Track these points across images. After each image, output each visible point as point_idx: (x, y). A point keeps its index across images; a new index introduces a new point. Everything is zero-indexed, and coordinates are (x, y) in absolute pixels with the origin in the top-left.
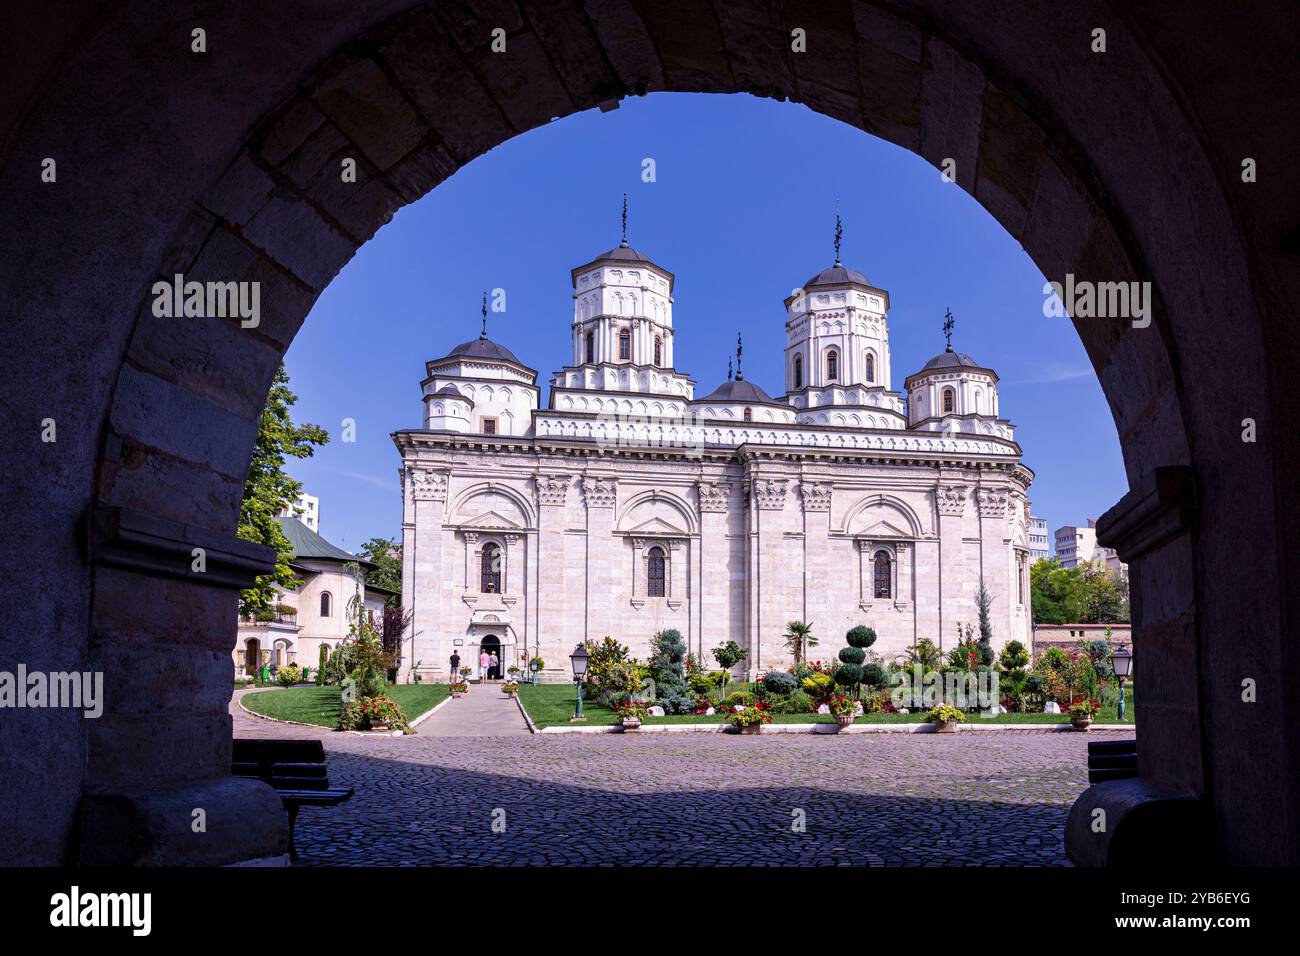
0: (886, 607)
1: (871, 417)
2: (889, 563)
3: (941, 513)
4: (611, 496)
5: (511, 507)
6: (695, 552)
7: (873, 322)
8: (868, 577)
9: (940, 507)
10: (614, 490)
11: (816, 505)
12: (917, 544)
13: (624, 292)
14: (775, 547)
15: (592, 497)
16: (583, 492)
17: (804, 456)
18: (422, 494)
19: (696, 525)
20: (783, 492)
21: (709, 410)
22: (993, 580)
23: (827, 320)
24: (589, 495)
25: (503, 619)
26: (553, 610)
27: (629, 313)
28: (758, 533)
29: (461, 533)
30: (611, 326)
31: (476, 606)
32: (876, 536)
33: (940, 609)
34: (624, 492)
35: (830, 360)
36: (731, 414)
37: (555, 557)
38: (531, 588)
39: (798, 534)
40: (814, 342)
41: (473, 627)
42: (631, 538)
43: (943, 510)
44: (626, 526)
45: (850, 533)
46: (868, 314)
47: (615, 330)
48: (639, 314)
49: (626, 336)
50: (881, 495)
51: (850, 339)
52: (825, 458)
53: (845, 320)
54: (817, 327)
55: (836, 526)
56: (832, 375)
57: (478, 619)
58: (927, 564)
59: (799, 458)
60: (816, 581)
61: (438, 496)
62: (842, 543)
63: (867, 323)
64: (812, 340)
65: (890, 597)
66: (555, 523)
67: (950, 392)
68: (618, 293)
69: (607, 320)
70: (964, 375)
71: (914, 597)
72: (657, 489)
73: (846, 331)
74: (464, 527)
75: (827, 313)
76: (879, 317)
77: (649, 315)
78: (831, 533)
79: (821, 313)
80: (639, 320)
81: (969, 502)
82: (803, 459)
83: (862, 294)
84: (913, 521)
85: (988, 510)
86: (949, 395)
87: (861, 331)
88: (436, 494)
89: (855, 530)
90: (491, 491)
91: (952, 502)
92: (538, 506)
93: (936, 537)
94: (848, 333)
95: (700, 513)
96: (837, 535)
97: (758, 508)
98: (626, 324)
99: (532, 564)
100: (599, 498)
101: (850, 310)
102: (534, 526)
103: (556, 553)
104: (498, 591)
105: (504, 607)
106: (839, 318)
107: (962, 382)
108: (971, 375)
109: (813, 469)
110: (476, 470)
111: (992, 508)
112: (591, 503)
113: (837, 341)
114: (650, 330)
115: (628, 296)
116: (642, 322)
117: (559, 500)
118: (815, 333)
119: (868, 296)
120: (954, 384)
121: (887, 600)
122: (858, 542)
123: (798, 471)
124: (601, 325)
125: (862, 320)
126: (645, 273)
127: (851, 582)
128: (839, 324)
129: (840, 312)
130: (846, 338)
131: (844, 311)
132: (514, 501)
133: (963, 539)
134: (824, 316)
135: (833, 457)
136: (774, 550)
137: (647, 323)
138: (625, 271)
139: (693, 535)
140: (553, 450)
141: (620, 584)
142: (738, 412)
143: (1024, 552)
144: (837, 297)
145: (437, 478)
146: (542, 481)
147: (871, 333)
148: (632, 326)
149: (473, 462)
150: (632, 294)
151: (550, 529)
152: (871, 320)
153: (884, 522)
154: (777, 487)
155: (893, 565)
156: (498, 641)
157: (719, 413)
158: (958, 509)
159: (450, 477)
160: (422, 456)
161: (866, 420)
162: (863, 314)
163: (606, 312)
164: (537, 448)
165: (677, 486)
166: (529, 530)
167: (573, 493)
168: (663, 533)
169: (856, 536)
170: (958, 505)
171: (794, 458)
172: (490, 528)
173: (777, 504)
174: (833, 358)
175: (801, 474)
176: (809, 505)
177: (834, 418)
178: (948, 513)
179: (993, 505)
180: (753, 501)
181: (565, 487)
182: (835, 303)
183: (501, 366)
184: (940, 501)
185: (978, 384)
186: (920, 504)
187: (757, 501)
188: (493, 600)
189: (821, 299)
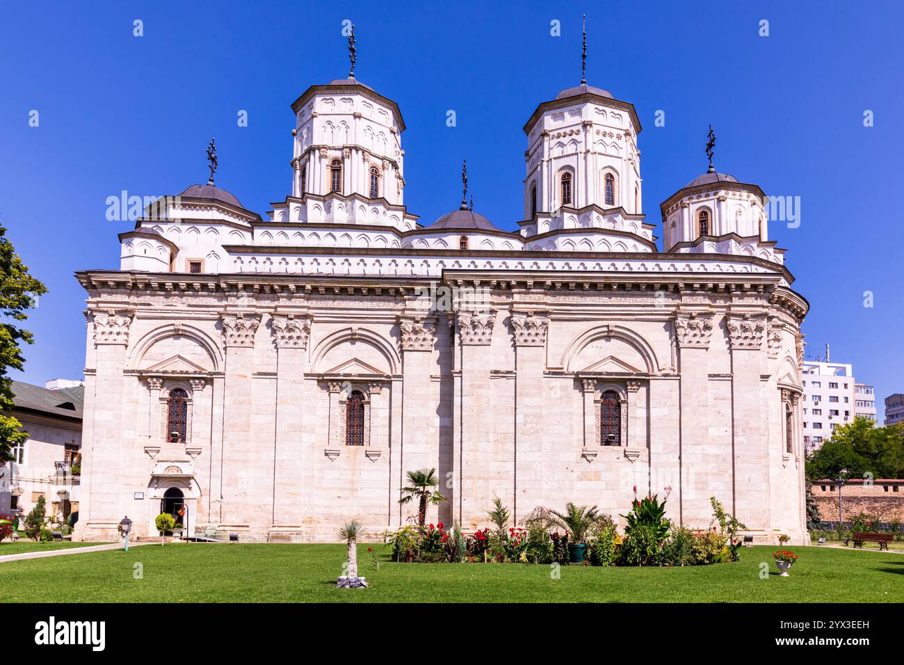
0: (614, 457)
1: (606, 242)
2: (619, 406)
3: (681, 345)
4: (304, 334)
5: (200, 350)
6: (397, 396)
7: (615, 139)
8: (593, 421)
9: (680, 338)
10: (306, 329)
11: (530, 339)
12: (651, 382)
13: (336, 120)
14: (480, 387)
15: (283, 337)
16: (274, 332)
17: (514, 283)
18: (104, 337)
19: (399, 365)
20: (490, 325)
21: (422, 241)
22: (748, 423)
23: (562, 139)
24: (279, 334)
25: (186, 470)
26: (237, 461)
27: (339, 144)
28: (461, 372)
29: (144, 378)
30: (321, 157)
31: (159, 456)
32: (601, 374)
33: (680, 458)
34: (319, 331)
35: (564, 183)
36: (445, 243)
37: (242, 403)
38: (217, 437)
39: (508, 372)
40: (548, 166)
41: (156, 480)
42: (326, 382)
43: (684, 342)
44: (322, 368)
45: (571, 370)
46: (608, 130)
47: (326, 162)
48: (351, 143)
49: (336, 168)
50: (608, 326)
51: (585, 158)
52: (539, 284)
53: (581, 137)
54: (550, 149)
55: (553, 363)
56: (566, 198)
57: (160, 470)
58: (665, 405)
59: (509, 286)
60: (528, 426)
61: (121, 339)
62: (557, 382)
63: (608, 140)
64: (545, 164)
65: (620, 445)
66: (242, 367)
67: (706, 213)
68: (329, 123)
69: (317, 151)
70: (722, 193)
71: (648, 445)
72: (355, 327)
73: (582, 148)
74: (147, 372)
75: (562, 132)
77: (360, 144)
78: (547, 371)
79: (555, 133)
80: (351, 149)
81: (718, 332)
82: (514, 287)
83: (601, 108)
84: (648, 355)
85: (740, 341)
86: (704, 216)
87: (600, 148)
88: (117, 337)
89: (577, 366)
90: (177, 334)
91: (694, 332)
92: (225, 348)
93: (676, 373)
94: (584, 151)
95: (402, 352)
96: (556, 373)
97: (461, 345)
98: (338, 154)
99: (218, 411)
100: (290, 338)
101: (586, 125)
102: (221, 370)
103: (243, 398)
104: (184, 440)
105: (188, 458)
106: (574, 136)
107: (719, 200)
108: (730, 192)
109: (527, 298)
110: (162, 311)
111: (746, 338)
112: (281, 343)
113: (571, 161)
114: (364, 160)
115: (340, 125)
116: (354, 151)
117: (247, 341)
118: (549, 156)
119: (608, 110)
120: (711, 204)
121: (617, 448)
122: (580, 381)
123: (510, 300)
124: (312, 156)
125: (601, 137)
126: (358, 99)
127: (571, 427)
128: (575, 142)
129: (575, 129)
130: (581, 156)
131: (580, 127)
132: (203, 344)
133: (710, 376)
134: (559, 136)
135: (549, 282)
136: (481, 391)
137: (360, 152)
138: (337, 98)
139: (394, 376)
140: (240, 286)
141: (313, 431)
142: (453, 242)
143: (793, 393)
144: (573, 114)
145: (120, 320)
146: (227, 320)
147: (612, 151)
148: (343, 157)
149: (158, 302)
150: (344, 122)
151: (237, 373)
152: (611, 135)
153: (612, 358)
154: (484, 318)
155: (623, 407)
156: (181, 494)
157: (432, 243)
158: (703, 340)
159: (135, 319)
160: (105, 297)
161: (598, 244)
162: (602, 129)
163: (316, 142)
164: (223, 285)
165: (378, 323)
166: (215, 374)
167: (264, 332)
168: (360, 375)
169: (578, 374)
170: (703, 335)
171: (504, 285)
172: (173, 372)
173: (484, 338)
174: (566, 181)
175: (512, 304)
176: (522, 339)
177: (562, 244)
178: (690, 345)
179: (748, 334)
180: (457, 336)
181: (254, 328)
182: (569, 119)
183: (211, 207)
184: (681, 331)
185: (739, 202)
186: (656, 335)
187: (461, 336)
188: (178, 449)
189: (555, 117)
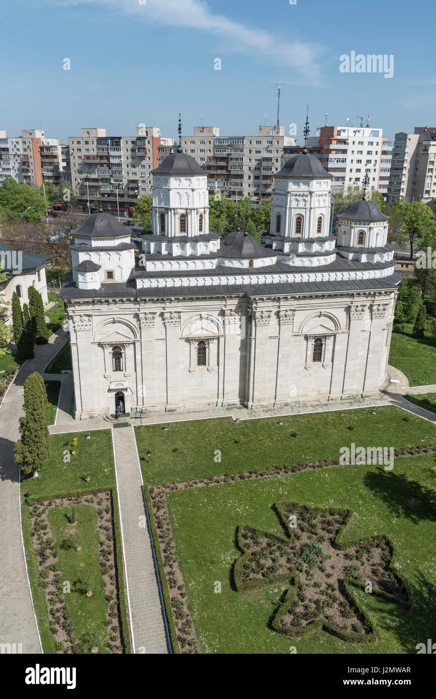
0: (318, 366)
1: (318, 260)
2: (322, 344)
3: (351, 319)
4: (179, 320)
5: (126, 328)
6: (222, 343)
7: (324, 197)
8: (310, 353)
9: (351, 316)
10: (180, 318)
11: (286, 321)
12: (337, 335)
13: (182, 192)
14: (264, 344)
15: (168, 322)
16: (163, 319)
17: (282, 298)
18: (79, 328)
19: (222, 330)
20: (269, 317)
21: (230, 261)
22: (374, 350)
23: (297, 197)
24: (166, 321)
25: (126, 385)
26: (150, 379)
27: (185, 205)
28: (255, 338)
29: (101, 345)
30: (175, 214)
31: (110, 379)
32: (317, 334)
33: (345, 366)
34: (185, 316)
35: (297, 222)
36: (242, 264)
37: (150, 353)
38: (139, 369)
39: (276, 336)
40: (289, 210)
41: (110, 390)
42: (189, 340)
43: (353, 318)
44: (186, 333)
45: (303, 334)
46: (322, 193)
47: (177, 216)
48: (190, 207)
49: (183, 219)
50: (321, 312)
51: (310, 211)
52: (293, 298)
53: (308, 199)
54: (292, 202)
55: (296, 331)
56: (299, 231)
57: (113, 387)
58: (341, 345)
59: (279, 298)
60: (284, 359)
62: (298, 338)
63: (321, 198)
64: (288, 209)
65: (320, 361)
66: (150, 337)
67: (362, 233)
68: (179, 193)
69: (173, 211)
70: (372, 225)
71: (333, 361)
72: (202, 313)
73: (308, 206)
74: (102, 342)
75: (298, 193)
76: (327, 193)
77: (196, 206)
78: (293, 335)
79: (295, 193)
80: (191, 210)
81: (367, 312)
84: (335, 320)
85: (376, 314)
86: (362, 236)
87: (316, 205)
88: (86, 327)
89: (306, 331)
90: (115, 322)
91: (358, 313)
92: (140, 327)
93: (347, 331)
94: (309, 207)
95: (225, 324)
96: (296, 335)
97: (256, 325)
98: (184, 212)
99: (138, 357)
100: (172, 322)
101: (311, 193)
102: (139, 338)
103: (151, 351)
104: (121, 370)
105: (125, 378)
106: (304, 197)
107: (370, 228)
108: (376, 224)
109: (286, 303)
110: (106, 312)
112: (167, 325)
113: (302, 212)
114: (197, 213)
115: (184, 194)
116: (193, 211)
117: (151, 324)
118: (290, 205)
119: (322, 181)
120: (366, 230)
122: (307, 338)
123: (278, 304)
124: (169, 212)
125: (318, 197)
126: (194, 179)
127: (301, 357)
128: (305, 200)
129: (305, 193)
130: (308, 210)
131: (308, 193)
132: (127, 325)
133: (362, 331)
134: (296, 195)
135: (297, 297)
136: (263, 346)
137: (196, 210)
138: (182, 179)
139: (221, 336)
140: (147, 300)
141: (183, 363)
142: (245, 264)
144: (304, 184)
145: (86, 319)
146: (141, 316)
147: (322, 204)
148: (187, 213)
149: (104, 308)
150: (187, 193)
151: (147, 340)
153: (321, 325)
154: (266, 314)
155: (324, 346)
156: (123, 394)
157: (235, 264)
158: (361, 316)
159: (93, 317)
160: (77, 308)
162: (319, 193)
163: (171, 206)
164: (138, 299)
165: (212, 311)
166: (136, 340)
167: (158, 319)
168: (205, 337)
169: (306, 335)
170: (361, 314)
171: (276, 299)
172: (116, 342)
173: (266, 323)
174: (300, 220)
175: (279, 306)
176: (283, 322)
177: (297, 262)
178: (355, 319)
179: (379, 312)
181: (154, 318)
182: (303, 188)
183: (114, 239)
184: (352, 313)
185: (378, 228)
186: (340, 314)
187: (255, 322)
188: (119, 375)
189: (294, 183)
